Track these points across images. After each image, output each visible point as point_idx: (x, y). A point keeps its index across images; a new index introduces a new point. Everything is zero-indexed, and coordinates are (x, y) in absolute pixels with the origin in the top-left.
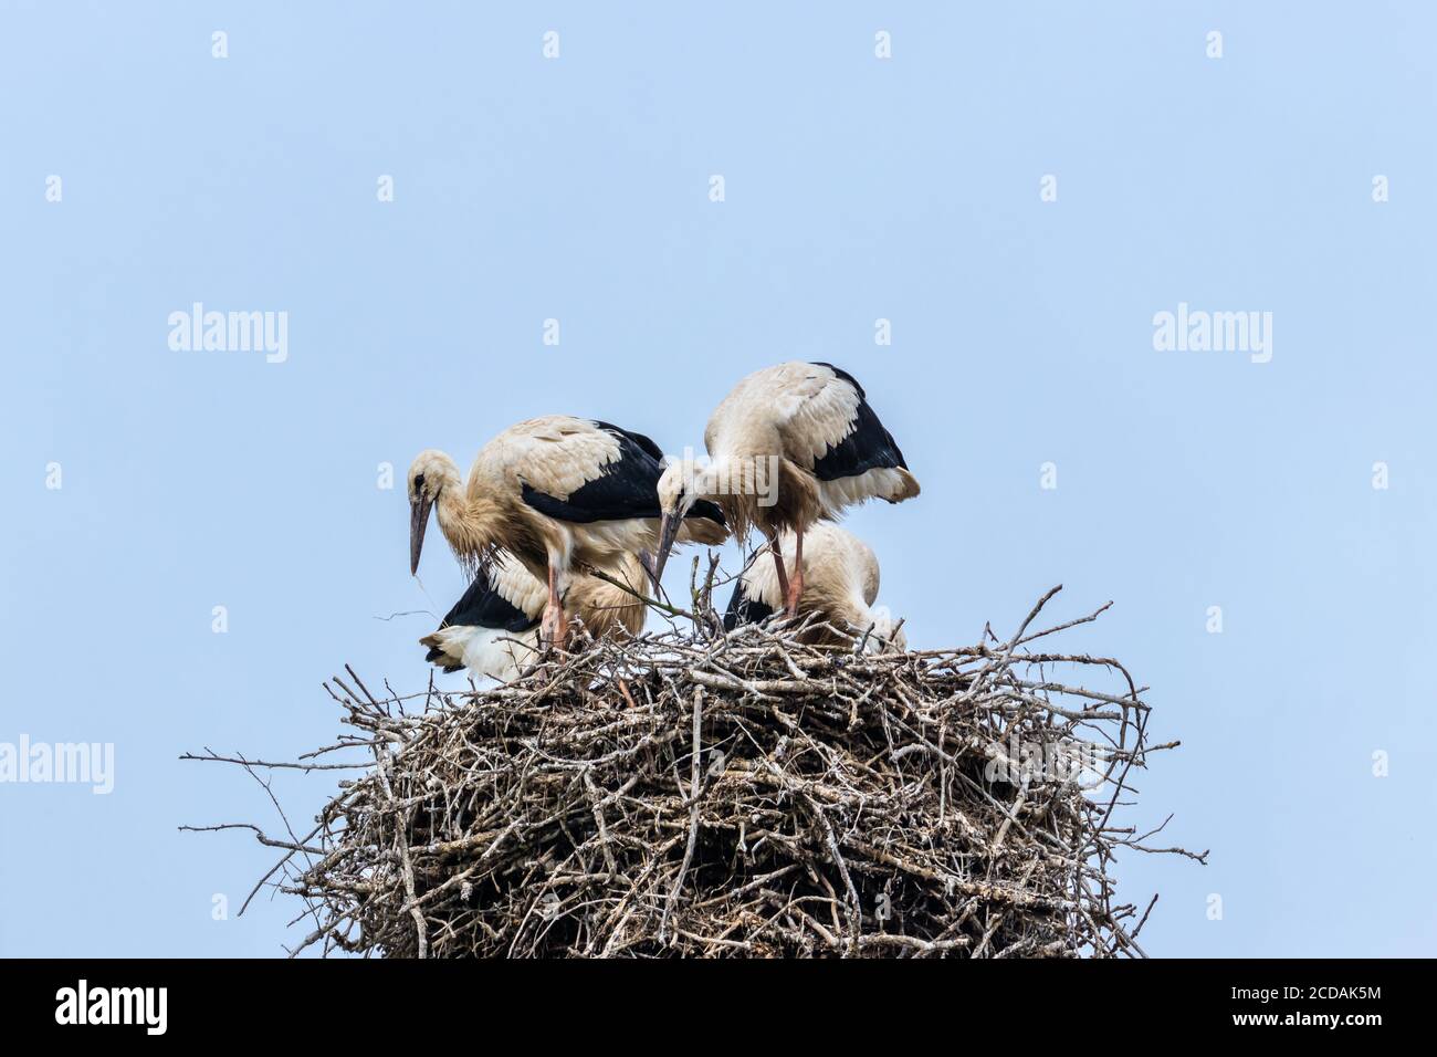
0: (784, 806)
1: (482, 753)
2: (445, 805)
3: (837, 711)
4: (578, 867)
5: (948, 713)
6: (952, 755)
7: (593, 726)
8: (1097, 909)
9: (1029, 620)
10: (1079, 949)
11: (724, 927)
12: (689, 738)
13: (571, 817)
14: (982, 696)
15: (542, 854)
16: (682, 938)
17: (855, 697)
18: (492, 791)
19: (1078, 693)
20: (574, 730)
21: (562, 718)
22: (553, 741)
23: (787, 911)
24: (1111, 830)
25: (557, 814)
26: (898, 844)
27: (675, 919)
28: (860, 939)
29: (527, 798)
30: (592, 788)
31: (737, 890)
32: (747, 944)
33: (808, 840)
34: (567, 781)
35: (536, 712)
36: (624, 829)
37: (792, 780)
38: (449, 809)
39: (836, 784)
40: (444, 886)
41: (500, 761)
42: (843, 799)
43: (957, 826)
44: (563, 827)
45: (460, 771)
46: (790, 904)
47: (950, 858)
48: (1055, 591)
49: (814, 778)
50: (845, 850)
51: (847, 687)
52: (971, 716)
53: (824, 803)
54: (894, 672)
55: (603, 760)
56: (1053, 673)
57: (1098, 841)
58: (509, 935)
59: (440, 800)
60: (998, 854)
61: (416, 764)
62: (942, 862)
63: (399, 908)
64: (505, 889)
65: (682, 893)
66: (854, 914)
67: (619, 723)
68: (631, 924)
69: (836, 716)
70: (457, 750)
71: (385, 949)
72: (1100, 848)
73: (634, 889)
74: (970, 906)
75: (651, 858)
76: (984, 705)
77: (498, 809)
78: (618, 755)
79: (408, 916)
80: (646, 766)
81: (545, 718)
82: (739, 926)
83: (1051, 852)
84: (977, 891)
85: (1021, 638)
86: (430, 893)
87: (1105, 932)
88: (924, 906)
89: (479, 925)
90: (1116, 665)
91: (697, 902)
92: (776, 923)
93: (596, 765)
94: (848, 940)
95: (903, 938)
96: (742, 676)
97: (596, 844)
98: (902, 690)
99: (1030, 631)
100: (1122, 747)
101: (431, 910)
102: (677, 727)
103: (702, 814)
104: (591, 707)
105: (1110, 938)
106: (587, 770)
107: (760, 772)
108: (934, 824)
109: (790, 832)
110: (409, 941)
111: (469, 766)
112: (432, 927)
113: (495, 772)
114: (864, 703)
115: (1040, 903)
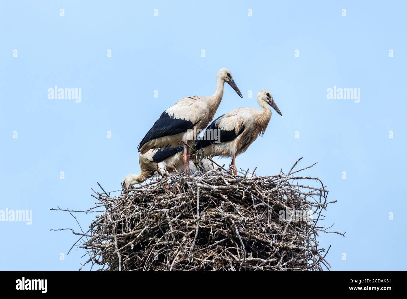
0: (223, 221)
1: (137, 207)
3: (238, 194)
4: (164, 239)
5: (270, 194)
6: (271, 206)
7: (168, 199)
8: (314, 250)
9: (293, 167)
10: (308, 261)
11: (206, 256)
12: (196, 202)
13: (162, 225)
14: (279, 189)
15: (154, 236)
16: (194, 260)
17: (244, 190)
18: (140, 218)
19: (307, 188)
20: (163, 200)
21: (159, 197)
22: (157, 203)
23: (225, 251)
24: (317, 227)
25: (158, 224)
26: (256, 232)
27: (192, 254)
28: (246, 259)
29: (150, 220)
30: (168, 217)
31: (210, 246)
32: (213, 261)
33: (230, 231)
34: (161, 215)
35: (152, 195)
36: (177, 228)
37: (225, 214)
38: (127, 223)
39: (238, 215)
40: (126, 245)
41: (142, 210)
42: (240, 219)
43: (273, 226)
44: (160, 228)
45: (130, 212)
46: (225, 249)
47: (271, 236)
48: (300, 159)
49: (232, 213)
50: (241, 234)
51: (242, 188)
52: (277, 195)
53: (235, 220)
54: (255, 183)
55: (171, 209)
56: (301, 182)
57: (314, 230)
58: (145, 259)
59: (125, 221)
60: (285, 234)
61: (118, 210)
62: (269, 237)
63: (113, 252)
64: (144, 246)
65: (194, 247)
66: (244, 252)
67: (176, 198)
68: (180, 256)
69: (238, 195)
70: (129, 206)
71: (110, 264)
72: (314, 232)
73: (180, 246)
74: (277, 249)
75: (185, 237)
76: (281, 192)
77: (141, 223)
78: (176, 208)
79: (116, 254)
80: (184, 210)
81: (154, 197)
82: (211, 256)
83: (300, 233)
84: (279, 245)
85: (291, 173)
86: (122, 248)
87: (316, 256)
88: (264, 249)
89: (136, 257)
90: (318, 179)
91: (199, 249)
92: (221, 255)
93: (169, 210)
94: (242, 260)
95: (258, 259)
96: (211, 184)
97: (169, 233)
98: (257, 188)
99: (294, 170)
100: (320, 203)
101: (122, 252)
102: (192, 199)
103: (200, 224)
104: (168, 194)
105: (317, 258)
106: (167, 212)
107: (216, 212)
108: (266, 226)
109: (225, 229)
110: (116, 262)
111: (133, 211)
112: (123, 257)
113: (141, 213)
114: (246, 192)
115: (297, 248)
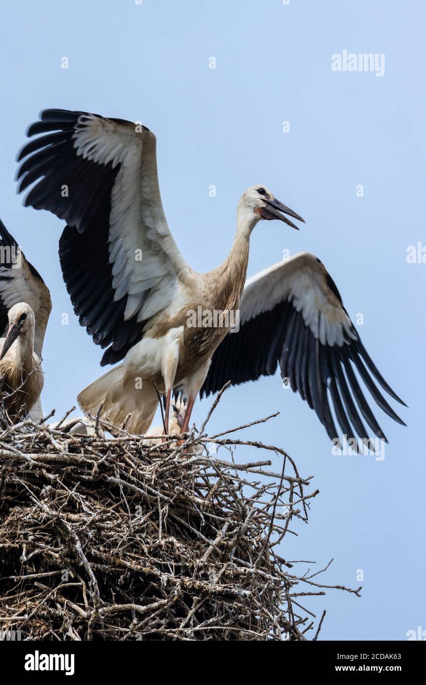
9: (212, 409)
17: (96, 459)
28: (100, 609)
33: (66, 551)
37: (54, 513)
50: (91, 558)
51: (93, 456)
54: (124, 446)
60: (201, 565)
92: (47, 606)
94: (93, 612)
98: (130, 459)
108: (154, 543)
109: (55, 546)
115: (226, 591)
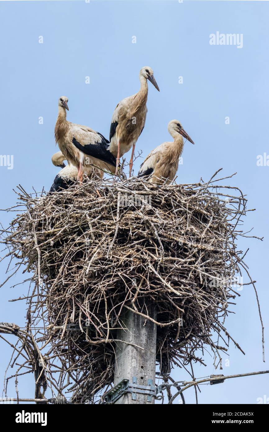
0: (143, 223)
1: (57, 208)
2: (46, 221)
3: (158, 199)
4: (84, 238)
5: (190, 200)
6: (191, 211)
7: (89, 202)
8: (232, 252)
9: (213, 177)
10: (226, 262)
11: (125, 254)
12: (116, 205)
13: (82, 225)
14: (200, 196)
15: (74, 235)
16: (113, 257)
17: (163, 196)
18: (60, 218)
19: (227, 196)
20: (83, 203)
21: (80, 200)
22: (77, 205)
23: (143, 251)
24: (236, 231)
25: (78, 224)
26: (175, 234)
27: (111, 252)
28: (164, 258)
29: (70, 220)
30: (88, 218)
31: (129, 245)
32: (132, 259)
33: (149, 232)
34: (81, 216)
35: (73, 198)
36: (97, 228)
37: (145, 217)
38: (48, 222)
39: (158, 218)
40: (46, 242)
41: (62, 210)
42: (160, 222)
43: (192, 230)
44: (80, 228)
45: (51, 212)
46: (144, 249)
47: (190, 238)
48: (220, 170)
49: (151, 216)
50: (160, 235)
51: (162, 193)
52: (196, 201)
53: (154, 223)
54: (175, 190)
55: (91, 210)
56: (219, 191)
57: (232, 234)
58: (64, 255)
59: (45, 220)
60: (204, 237)
61: (39, 210)
62: (187, 239)
63: (33, 247)
64: (63, 243)
65: (113, 245)
66: (162, 252)
67: (96, 201)
68: (99, 253)
69: (158, 201)
70: (50, 207)
71: (29, 258)
72: (233, 236)
73: (100, 244)
74: (195, 251)
75: (105, 236)
76: (200, 199)
77: (62, 222)
78: (96, 210)
79: (35, 250)
80: (104, 212)
81: (75, 199)
82: (130, 254)
83: (219, 237)
84: (197, 247)
85: (211, 182)
86: (42, 244)
87: (234, 258)
88: (182, 250)
89: (55, 252)
90: (237, 189)
91: (118, 248)
92: (140, 254)
93: (90, 212)
94: (160, 259)
95: (176, 258)
96: (131, 190)
97: (89, 232)
98: (177, 194)
99: (213, 180)
100: (239, 210)
101: (42, 248)
102: (113, 202)
103: (119, 225)
104: (88, 197)
105: (235, 259)
106: (87, 213)
107: (136, 214)
108: (185, 229)
109: (144, 230)
110: (35, 256)
111: (53, 211)
112: (42, 253)
113: (61, 213)
114: (166, 197)
115: (215, 250)
